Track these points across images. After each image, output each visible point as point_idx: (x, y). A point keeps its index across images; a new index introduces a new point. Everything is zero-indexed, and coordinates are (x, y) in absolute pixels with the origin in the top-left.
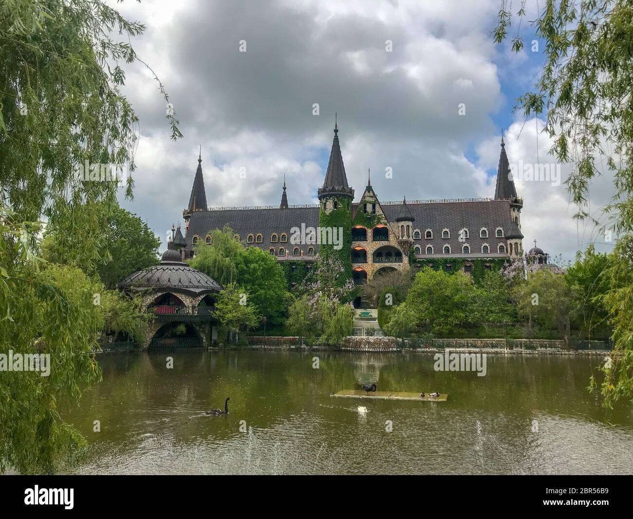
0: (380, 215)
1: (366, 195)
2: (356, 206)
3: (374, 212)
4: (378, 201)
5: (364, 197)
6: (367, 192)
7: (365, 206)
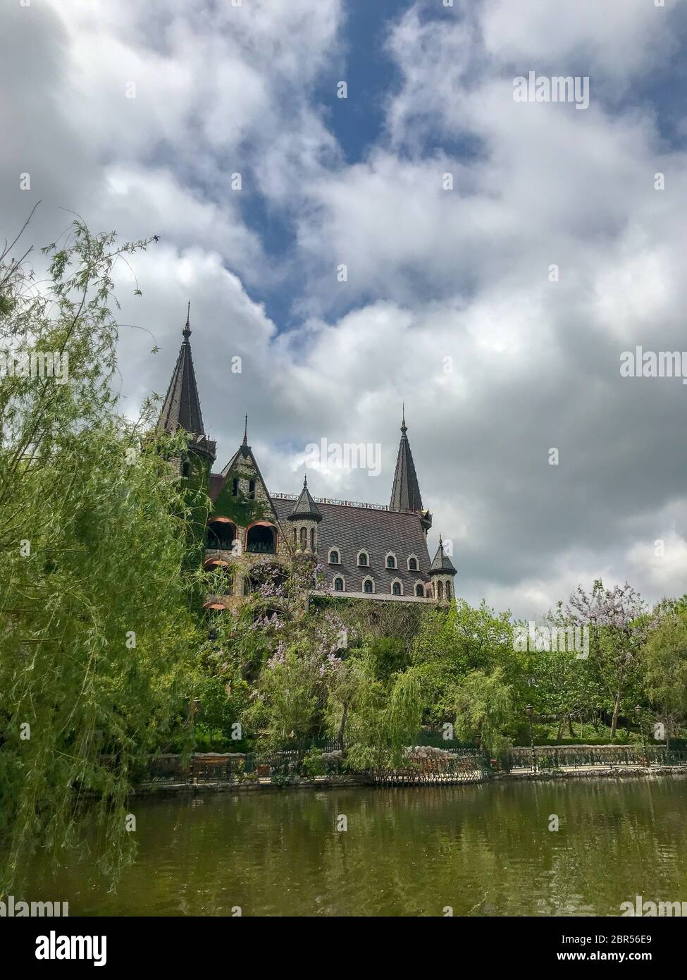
0: (264, 503)
1: (239, 461)
2: (218, 478)
3: (252, 497)
4: (260, 476)
5: (235, 464)
6: (241, 457)
7: (236, 482)
